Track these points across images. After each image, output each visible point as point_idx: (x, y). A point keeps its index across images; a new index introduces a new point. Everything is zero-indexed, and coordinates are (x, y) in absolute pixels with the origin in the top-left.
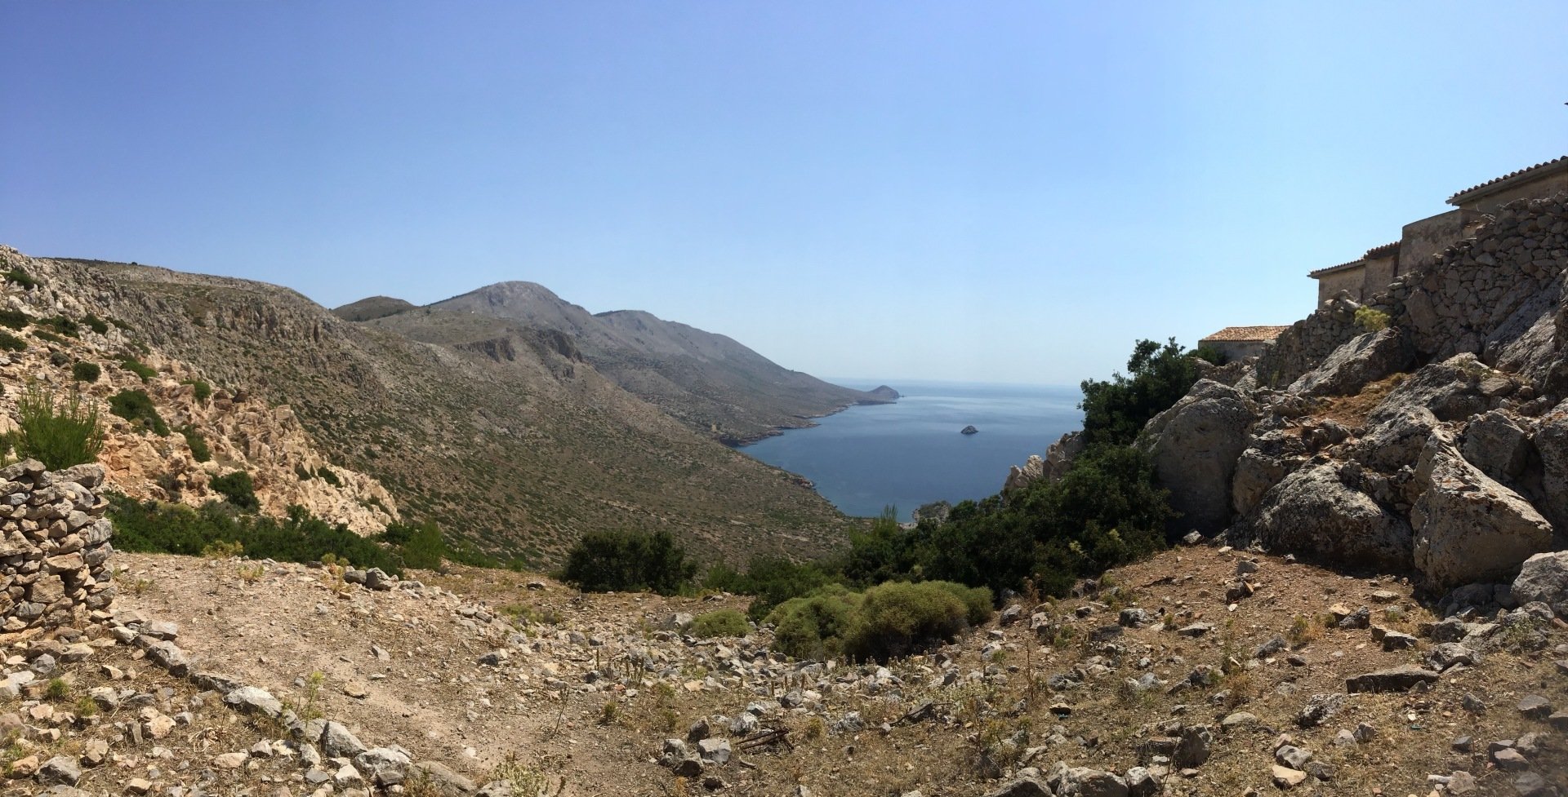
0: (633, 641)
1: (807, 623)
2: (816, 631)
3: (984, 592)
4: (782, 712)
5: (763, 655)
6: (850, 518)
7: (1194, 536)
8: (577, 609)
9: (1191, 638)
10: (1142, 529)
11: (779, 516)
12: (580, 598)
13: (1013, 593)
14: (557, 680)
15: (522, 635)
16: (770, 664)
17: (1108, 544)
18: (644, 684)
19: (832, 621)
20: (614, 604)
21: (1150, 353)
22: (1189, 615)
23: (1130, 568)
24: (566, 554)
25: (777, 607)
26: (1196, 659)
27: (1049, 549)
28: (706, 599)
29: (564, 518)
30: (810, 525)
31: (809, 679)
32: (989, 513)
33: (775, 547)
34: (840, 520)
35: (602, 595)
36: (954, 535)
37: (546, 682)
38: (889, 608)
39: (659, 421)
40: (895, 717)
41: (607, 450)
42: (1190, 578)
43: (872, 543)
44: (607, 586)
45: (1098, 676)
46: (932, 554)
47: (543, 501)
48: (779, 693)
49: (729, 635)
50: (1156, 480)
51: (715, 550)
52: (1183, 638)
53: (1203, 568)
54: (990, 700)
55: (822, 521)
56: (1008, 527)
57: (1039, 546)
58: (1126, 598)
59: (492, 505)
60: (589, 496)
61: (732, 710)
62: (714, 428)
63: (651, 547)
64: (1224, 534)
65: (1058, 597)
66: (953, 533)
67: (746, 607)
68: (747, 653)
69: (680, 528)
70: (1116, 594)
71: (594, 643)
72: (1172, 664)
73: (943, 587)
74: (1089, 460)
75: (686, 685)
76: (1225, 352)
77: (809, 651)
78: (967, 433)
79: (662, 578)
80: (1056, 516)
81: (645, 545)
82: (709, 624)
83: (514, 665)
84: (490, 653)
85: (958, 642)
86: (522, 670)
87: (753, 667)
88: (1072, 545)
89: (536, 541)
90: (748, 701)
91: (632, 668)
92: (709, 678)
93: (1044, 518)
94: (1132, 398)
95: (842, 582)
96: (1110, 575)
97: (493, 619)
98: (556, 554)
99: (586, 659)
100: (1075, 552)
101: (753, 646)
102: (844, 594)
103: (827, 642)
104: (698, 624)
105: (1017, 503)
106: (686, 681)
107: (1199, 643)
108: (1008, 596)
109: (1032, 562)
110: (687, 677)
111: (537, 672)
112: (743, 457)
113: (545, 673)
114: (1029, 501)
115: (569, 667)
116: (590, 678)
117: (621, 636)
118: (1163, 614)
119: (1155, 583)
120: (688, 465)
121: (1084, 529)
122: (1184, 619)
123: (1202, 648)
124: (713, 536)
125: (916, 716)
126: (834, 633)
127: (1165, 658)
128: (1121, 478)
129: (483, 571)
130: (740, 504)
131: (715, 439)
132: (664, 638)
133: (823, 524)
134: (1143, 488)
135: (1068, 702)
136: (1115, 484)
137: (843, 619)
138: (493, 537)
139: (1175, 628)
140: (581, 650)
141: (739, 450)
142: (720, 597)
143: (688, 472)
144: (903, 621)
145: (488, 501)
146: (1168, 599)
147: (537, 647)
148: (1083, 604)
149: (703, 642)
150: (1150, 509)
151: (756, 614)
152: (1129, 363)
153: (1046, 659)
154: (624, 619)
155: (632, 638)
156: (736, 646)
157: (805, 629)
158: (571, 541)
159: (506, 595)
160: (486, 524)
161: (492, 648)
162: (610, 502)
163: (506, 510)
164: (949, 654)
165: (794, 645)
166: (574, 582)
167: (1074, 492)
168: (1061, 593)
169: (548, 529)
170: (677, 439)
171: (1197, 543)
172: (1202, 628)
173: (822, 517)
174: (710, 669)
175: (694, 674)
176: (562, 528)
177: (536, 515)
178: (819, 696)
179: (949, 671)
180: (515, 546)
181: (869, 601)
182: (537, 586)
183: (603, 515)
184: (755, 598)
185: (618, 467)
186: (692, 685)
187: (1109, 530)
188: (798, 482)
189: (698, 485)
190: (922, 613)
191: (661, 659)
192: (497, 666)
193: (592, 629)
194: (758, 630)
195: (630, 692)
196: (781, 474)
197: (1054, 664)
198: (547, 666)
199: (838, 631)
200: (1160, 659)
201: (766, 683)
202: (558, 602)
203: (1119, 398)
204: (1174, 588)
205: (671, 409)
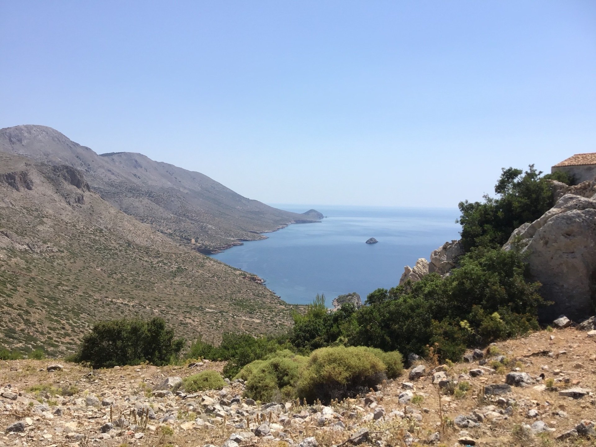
0: (137, 399)
1: (269, 376)
2: (276, 383)
3: (396, 355)
4: (256, 439)
5: (238, 401)
6: (290, 305)
7: (564, 320)
8: (89, 382)
9: (571, 398)
10: (519, 313)
11: (240, 304)
12: (92, 373)
13: (417, 356)
14: (78, 434)
15: (45, 405)
16: (242, 407)
17: (491, 323)
18: (148, 429)
19: (287, 375)
20: (120, 375)
21: (513, 178)
22: (567, 381)
23: (509, 342)
24: (79, 342)
25: (245, 367)
26: (578, 415)
27: (445, 326)
28: (190, 366)
29: (77, 315)
30: (262, 310)
31: (274, 415)
32: (396, 298)
33: (237, 327)
34: (283, 307)
35: (110, 370)
36: (372, 314)
37: (67, 437)
38: (330, 364)
39: (152, 237)
40: (340, 441)
41: (111, 260)
42: (564, 353)
43: (309, 321)
44: (114, 362)
45: (494, 420)
46: (355, 328)
47: (59, 302)
48: (253, 426)
49: (210, 389)
50: (528, 275)
51: (194, 331)
52: (564, 398)
53: (575, 345)
54: (412, 431)
55: (270, 308)
56: (412, 308)
57: (435, 323)
58: (511, 364)
59: (15, 309)
60: (97, 296)
61: (218, 441)
62: (193, 241)
63: (149, 331)
64: (590, 321)
65: (454, 361)
66: (371, 312)
67: (221, 369)
68: (225, 400)
69: (169, 317)
70: (502, 361)
71: (105, 404)
72: (557, 417)
73: (366, 350)
74: (471, 260)
75: (182, 426)
76: (574, 175)
77: (271, 396)
78: (370, 243)
79: (157, 353)
80: (447, 302)
81: (143, 329)
82: (195, 382)
83: (39, 428)
84: (16, 422)
85: (380, 390)
86: (45, 431)
87: (231, 410)
88: (463, 324)
89: (53, 334)
90: (230, 433)
91: (138, 419)
92: (199, 419)
93: (439, 302)
94: (499, 214)
95: (290, 348)
96: (494, 346)
97: (18, 397)
98: (70, 344)
99: (100, 416)
100: (464, 328)
101: (229, 396)
102: (293, 357)
103: (284, 389)
104: (187, 383)
105: (417, 291)
106: (182, 423)
107: (580, 403)
108: (414, 359)
109: (431, 335)
110: (182, 420)
111: (59, 431)
112: (215, 262)
113: (67, 430)
114: (427, 290)
115: (86, 423)
116: (105, 429)
117: (127, 397)
118: (543, 378)
119: (534, 355)
120: (174, 269)
121: (470, 312)
122: (563, 384)
123: (583, 408)
124: (194, 321)
125: (356, 440)
126: (289, 383)
127: (550, 412)
128: (500, 274)
129: (7, 363)
130: (212, 296)
131: (194, 249)
132: (161, 395)
133: (271, 310)
134: (519, 281)
135: (472, 437)
136: (495, 278)
137: (295, 373)
138: (16, 336)
139: (556, 390)
140: (96, 410)
141: (211, 257)
142: (201, 363)
143: (174, 275)
144: (340, 374)
145: (11, 306)
146: (546, 367)
147: (58, 412)
148: (474, 367)
149: (191, 395)
150: (524, 298)
151: (228, 373)
152: (496, 186)
153: (449, 405)
154: (128, 385)
155: (136, 397)
156: (216, 396)
157: (267, 381)
158: (82, 332)
159: (29, 378)
160: (10, 325)
161: (18, 418)
162: (114, 300)
163: (27, 312)
164: (375, 398)
165: (260, 392)
166: (87, 362)
167: (461, 284)
168: (456, 359)
169: (63, 324)
170: (166, 250)
171: (566, 326)
172: (581, 392)
173: (269, 305)
174: (199, 413)
175: (187, 418)
176: (75, 323)
177: (53, 314)
178: (282, 427)
179: (377, 409)
180: (35, 340)
181: (315, 360)
182: (55, 368)
183: (109, 310)
184: (227, 362)
185: (120, 273)
186: (186, 426)
187: (491, 314)
188: (253, 279)
189: (182, 284)
190: (354, 368)
191: (160, 410)
192: (23, 431)
193: (103, 395)
194: (231, 384)
195: (138, 435)
196: (241, 274)
197: (456, 409)
198: (68, 425)
199: (292, 382)
200: (546, 412)
201: (241, 420)
202: (74, 378)
203: (488, 214)
204: (551, 359)
205: (162, 228)
